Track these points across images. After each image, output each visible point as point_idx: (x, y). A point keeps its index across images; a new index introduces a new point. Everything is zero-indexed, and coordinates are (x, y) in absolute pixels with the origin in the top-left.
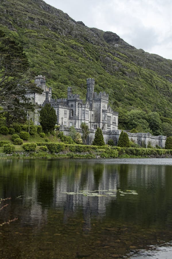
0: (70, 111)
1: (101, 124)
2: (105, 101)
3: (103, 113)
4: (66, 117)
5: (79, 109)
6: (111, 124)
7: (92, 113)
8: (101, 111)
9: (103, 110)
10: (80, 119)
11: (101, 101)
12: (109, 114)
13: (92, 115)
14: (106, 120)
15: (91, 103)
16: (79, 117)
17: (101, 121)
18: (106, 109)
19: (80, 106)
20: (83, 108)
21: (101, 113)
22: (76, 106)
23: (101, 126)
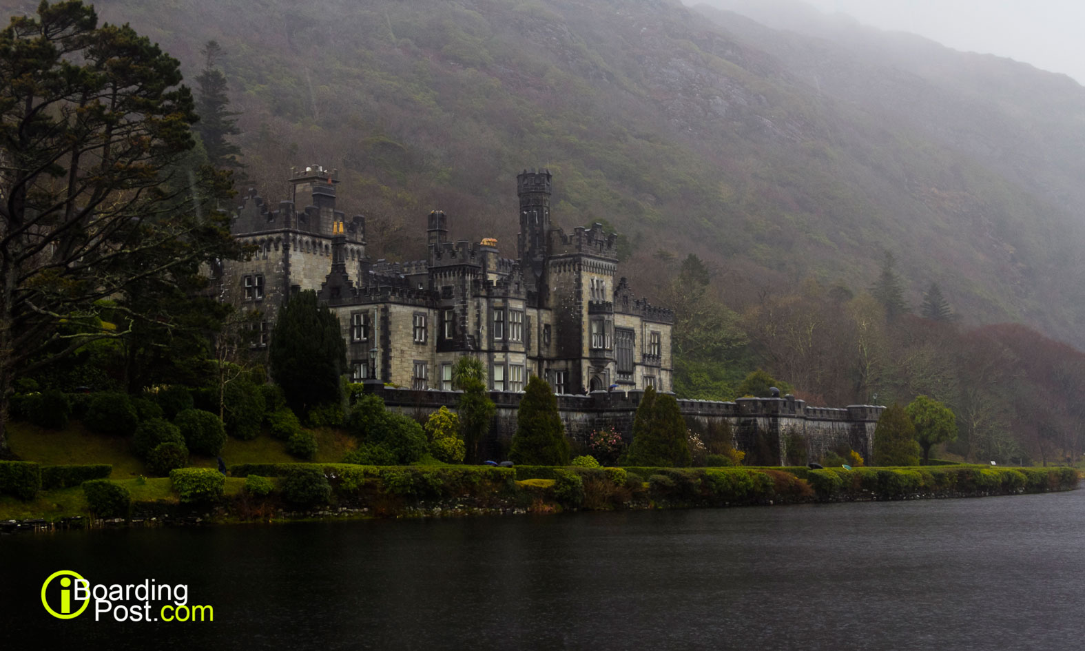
0: (441, 316)
1: (586, 364)
2: (601, 262)
3: (594, 316)
4: (424, 344)
5: (478, 307)
6: (635, 364)
7: (547, 317)
8: (585, 312)
9: (590, 303)
10: (484, 347)
11: (580, 265)
12: (621, 321)
13: (543, 326)
14: (607, 347)
15: (539, 275)
16: (479, 340)
17: (586, 353)
18: (609, 298)
19: (483, 293)
20: (497, 300)
21: (585, 318)
22: (464, 295)
23: (585, 374)
